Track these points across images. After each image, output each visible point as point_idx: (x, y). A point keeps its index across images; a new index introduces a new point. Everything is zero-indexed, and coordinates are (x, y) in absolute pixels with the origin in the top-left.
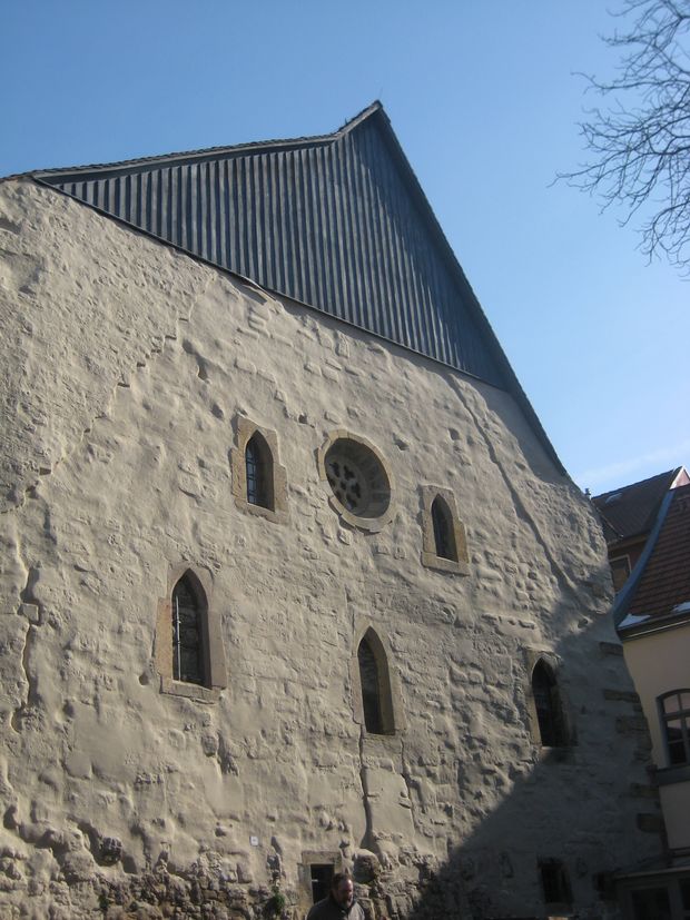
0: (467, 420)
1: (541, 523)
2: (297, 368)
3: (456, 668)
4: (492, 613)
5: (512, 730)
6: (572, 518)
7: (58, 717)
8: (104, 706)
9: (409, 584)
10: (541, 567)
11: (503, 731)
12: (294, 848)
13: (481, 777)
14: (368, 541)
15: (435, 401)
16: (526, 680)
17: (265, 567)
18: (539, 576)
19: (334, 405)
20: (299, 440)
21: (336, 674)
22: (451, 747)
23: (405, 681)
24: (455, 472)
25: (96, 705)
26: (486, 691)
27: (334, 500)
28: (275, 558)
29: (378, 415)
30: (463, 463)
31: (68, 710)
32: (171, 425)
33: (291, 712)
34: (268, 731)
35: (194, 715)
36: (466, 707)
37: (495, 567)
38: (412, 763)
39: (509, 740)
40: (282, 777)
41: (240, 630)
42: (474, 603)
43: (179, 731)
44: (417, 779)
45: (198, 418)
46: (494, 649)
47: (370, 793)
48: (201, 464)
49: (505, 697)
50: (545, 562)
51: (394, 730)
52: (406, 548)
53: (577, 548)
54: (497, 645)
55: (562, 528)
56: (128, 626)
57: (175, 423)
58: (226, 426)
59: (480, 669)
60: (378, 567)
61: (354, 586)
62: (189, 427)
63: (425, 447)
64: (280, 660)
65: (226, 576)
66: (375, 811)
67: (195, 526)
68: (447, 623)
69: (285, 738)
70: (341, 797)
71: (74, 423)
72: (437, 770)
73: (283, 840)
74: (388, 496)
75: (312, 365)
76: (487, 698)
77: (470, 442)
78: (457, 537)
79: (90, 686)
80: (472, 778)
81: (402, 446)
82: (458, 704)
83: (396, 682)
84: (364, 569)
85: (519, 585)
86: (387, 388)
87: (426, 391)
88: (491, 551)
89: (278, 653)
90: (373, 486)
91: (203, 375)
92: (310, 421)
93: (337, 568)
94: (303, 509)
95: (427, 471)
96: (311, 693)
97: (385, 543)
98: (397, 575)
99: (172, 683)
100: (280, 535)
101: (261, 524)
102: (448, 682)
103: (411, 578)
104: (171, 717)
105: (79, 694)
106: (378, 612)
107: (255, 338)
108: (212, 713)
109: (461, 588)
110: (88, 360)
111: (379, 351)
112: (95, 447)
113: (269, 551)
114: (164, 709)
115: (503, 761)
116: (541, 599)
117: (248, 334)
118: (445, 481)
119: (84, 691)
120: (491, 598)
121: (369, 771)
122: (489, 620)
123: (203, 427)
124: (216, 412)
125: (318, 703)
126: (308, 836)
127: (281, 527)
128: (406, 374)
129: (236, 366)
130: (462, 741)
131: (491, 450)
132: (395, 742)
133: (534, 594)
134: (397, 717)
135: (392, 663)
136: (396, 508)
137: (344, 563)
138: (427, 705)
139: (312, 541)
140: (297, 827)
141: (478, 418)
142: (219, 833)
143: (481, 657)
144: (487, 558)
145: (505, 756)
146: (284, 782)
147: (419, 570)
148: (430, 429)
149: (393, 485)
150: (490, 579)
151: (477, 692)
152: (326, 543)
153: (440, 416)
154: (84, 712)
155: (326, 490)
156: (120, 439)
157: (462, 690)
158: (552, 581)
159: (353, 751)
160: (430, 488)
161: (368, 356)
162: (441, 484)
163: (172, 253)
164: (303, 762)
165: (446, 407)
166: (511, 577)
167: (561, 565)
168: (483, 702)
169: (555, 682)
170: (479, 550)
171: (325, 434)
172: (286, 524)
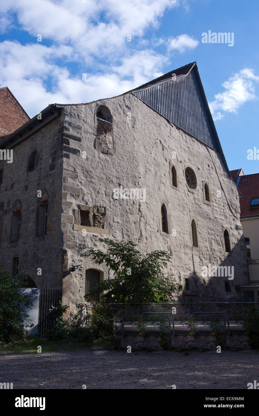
0: (211, 161)
1: (226, 191)
2: (179, 147)
3: (209, 230)
4: (216, 216)
5: (220, 247)
6: (232, 190)
7: (145, 240)
8: (152, 238)
9: (200, 208)
10: (225, 204)
11: (218, 248)
12: (182, 274)
13: (214, 259)
14: (193, 196)
15: (205, 156)
16: (223, 235)
17: (176, 203)
18: (225, 207)
19: (186, 157)
20: (180, 168)
21: (188, 231)
22: (208, 251)
23: (200, 233)
24: (209, 176)
25: (151, 238)
26: (215, 236)
27: (187, 184)
28: (177, 200)
29: (194, 160)
30: (210, 174)
31: (147, 238)
32: (159, 164)
33: (181, 240)
34: (178, 245)
35: (166, 240)
36: (211, 241)
37: (217, 203)
38: (201, 254)
39: (219, 250)
40: (180, 256)
41: (172, 219)
42: (213, 213)
43: (164, 244)
44: (202, 259)
45: (163, 162)
46: (217, 226)
47: (194, 261)
48: (165, 175)
49: (218, 238)
50: (226, 202)
51: (198, 246)
52: (200, 197)
53: (233, 199)
54: (217, 225)
55: (230, 193)
56: (155, 218)
57: (160, 164)
58: (168, 164)
59: (214, 231)
60: (195, 203)
61: (191, 208)
62: (162, 165)
63: (203, 169)
64: (179, 227)
65: (170, 205)
66: (195, 266)
67: (164, 192)
68: (208, 218)
69: (180, 247)
70: (189, 262)
71: (144, 164)
72: (205, 256)
73: (181, 272)
74: (196, 183)
75: (182, 146)
76: (215, 239)
77: (212, 168)
78: (210, 195)
79: (150, 233)
80: (212, 259)
81: (199, 169)
82: (209, 240)
83: (198, 233)
84: (192, 203)
85: (221, 209)
86: (195, 152)
87: (203, 153)
88: (216, 199)
89: (178, 225)
90: (192, 180)
91: (163, 149)
92: (182, 162)
93: (188, 203)
94: (182, 187)
95: (204, 176)
96: (184, 236)
97: (196, 196)
98: (198, 205)
99: (162, 232)
100: (178, 194)
101: (175, 191)
102: (207, 234)
103: (201, 206)
104: (162, 241)
105: (148, 235)
106: (195, 215)
107: (171, 138)
108: (168, 240)
109: (210, 209)
110: (145, 147)
111: (194, 141)
112: (147, 171)
113: (176, 198)
114: (161, 238)
115: (218, 255)
116: (226, 213)
117: (170, 137)
118: (207, 179)
119: (149, 234)
120: (216, 212)
121: (194, 256)
122: (216, 218)
123: (164, 165)
124: (166, 160)
125: (185, 238)
126: (185, 271)
127: (178, 192)
128: (199, 148)
129: (169, 147)
130: (210, 249)
131: (216, 170)
132: (198, 249)
133: (224, 211)
134: (198, 243)
135: (197, 229)
136: (198, 187)
137: (189, 202)
138: (204, 240)
139: (183, 195)
140: (182, 269)
141: (213, 161)
142: (171, 269)
143: (214, 228)
144: (215, 201)
145: (218, 254)
146: (180, 258)
147: (202, 204)
148: (204, 164)
149: (197, 181)
150: (216, 207)
151: (213, 237)
152: (186, 196)
153: (206, 160)
154: (149, 238)
155: (185, 182)
156: (151, 168)
157: (210, 236)
158: (227, 208)
159: (191, 251)
160: (204, 181)
161: (192, 142)
162: (206, 180)
163: (156, 114)
164: (183, 253)
165: (207, 158)
166: (220, 206)
167: (229, 203)
168: (214, 240)
169: (228, 236)
170: (214, 199)
171: (185, 166)
172: (179, 191)
